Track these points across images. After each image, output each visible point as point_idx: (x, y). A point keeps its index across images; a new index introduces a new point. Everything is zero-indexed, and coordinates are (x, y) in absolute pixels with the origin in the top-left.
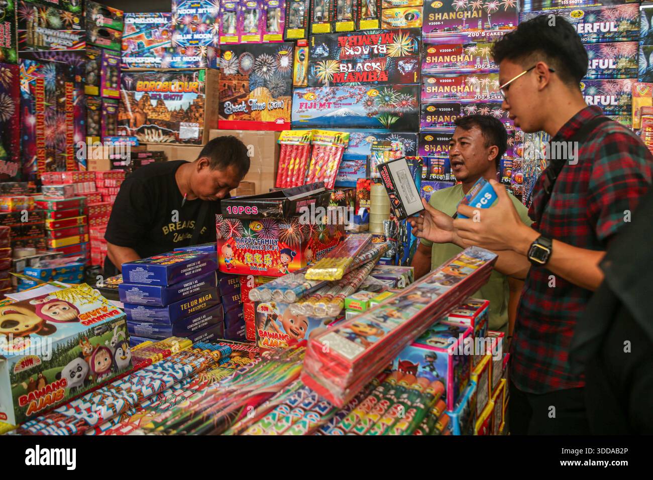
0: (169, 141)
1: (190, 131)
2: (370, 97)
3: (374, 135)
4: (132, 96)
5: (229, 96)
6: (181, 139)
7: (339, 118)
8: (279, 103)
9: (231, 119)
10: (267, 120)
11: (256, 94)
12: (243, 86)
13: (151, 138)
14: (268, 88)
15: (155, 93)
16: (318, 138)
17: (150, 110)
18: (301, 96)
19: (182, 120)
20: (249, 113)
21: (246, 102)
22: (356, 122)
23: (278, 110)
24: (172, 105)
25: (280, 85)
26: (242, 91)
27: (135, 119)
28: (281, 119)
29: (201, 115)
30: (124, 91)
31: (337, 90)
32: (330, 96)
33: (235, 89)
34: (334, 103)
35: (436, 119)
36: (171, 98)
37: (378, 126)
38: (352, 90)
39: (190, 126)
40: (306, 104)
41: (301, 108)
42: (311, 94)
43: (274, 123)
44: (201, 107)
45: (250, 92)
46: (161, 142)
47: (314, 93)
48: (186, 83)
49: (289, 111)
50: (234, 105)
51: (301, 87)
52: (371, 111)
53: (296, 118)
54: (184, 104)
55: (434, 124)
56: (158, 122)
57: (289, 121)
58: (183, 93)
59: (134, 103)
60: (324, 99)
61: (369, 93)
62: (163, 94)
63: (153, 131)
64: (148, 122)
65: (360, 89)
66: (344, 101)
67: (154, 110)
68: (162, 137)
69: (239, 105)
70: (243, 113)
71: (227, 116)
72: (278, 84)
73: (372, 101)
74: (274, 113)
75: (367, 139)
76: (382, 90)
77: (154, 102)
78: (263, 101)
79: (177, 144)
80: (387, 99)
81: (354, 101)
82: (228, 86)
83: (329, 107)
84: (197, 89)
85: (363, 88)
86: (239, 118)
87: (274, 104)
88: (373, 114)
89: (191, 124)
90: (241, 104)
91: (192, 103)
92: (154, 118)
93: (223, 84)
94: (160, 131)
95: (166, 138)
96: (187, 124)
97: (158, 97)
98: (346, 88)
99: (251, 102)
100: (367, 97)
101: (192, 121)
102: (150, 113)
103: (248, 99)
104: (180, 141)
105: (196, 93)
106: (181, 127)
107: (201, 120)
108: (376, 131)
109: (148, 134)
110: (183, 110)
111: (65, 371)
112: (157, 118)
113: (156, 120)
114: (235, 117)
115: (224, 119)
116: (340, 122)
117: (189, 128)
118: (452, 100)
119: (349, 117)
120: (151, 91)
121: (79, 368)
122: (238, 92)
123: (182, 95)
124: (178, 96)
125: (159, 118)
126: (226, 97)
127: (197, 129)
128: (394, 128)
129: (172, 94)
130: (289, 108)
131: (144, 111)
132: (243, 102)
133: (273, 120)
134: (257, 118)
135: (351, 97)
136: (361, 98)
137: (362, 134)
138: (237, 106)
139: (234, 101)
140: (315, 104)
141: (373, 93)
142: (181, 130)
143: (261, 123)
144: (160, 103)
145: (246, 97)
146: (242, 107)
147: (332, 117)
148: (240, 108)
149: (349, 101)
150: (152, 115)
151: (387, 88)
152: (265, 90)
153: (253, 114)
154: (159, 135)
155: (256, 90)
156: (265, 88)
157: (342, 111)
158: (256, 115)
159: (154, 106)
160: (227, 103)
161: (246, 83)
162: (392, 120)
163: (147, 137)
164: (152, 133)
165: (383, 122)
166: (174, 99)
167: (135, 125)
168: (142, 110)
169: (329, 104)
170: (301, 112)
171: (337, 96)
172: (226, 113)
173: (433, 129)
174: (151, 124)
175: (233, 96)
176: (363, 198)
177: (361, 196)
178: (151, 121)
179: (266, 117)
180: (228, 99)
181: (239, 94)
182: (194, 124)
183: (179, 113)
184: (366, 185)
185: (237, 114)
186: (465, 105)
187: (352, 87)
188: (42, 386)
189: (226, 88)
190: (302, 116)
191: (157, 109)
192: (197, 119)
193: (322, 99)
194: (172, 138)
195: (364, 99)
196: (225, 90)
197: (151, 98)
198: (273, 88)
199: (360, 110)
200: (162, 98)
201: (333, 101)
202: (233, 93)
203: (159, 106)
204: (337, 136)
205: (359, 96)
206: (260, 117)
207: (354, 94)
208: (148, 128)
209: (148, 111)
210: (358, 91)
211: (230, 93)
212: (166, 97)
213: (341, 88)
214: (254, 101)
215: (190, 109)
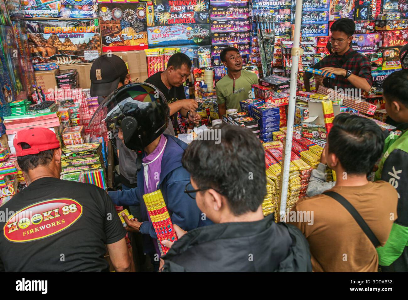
0: (76, 63)
1: (92, 55)
2: (189, 31)
3: (192, 48)
4: (41, 37)
5: (108, 33)
6: (86, 61)
7: (174, 41)
8: (140, 35)
9: (111, 45)
10: (134, 45)
11: (126, 31)
12: (117, 27)
13: (62, 62)
14: (133, 28)
15: (62, 34)
16: (166, 52)
17: (59, 45)
18: (152, 31)
19: (85, 49)
20: (123, 41)
21: (120, 36)
22: (182, 43)
23: (140, 39)
24: (77, 41)
25: (140, 26)
26: (117, 30)
27: (47, 51)
28: (142, 43)
29: (99, 46)
30: (32, 34)
31: (171, 27)
32: (168, 30)
33: (112, 29)
34: (171, 34)
35: (218, 39)
36: (75, 36)
37: (193, 43)
38: (179, 27)
39: (91, 52)
40: (156, 35)
41: (153, 37)
42: (157, 30)
43: (138, 46)
44: (98, 41)
45: (122, 30)
46: (70, 64)
47: (159, 29)
48: (85, 27)
49: (147, 39)
50: (112, 38)
51: (151, 27)
52: (190, 37)
53: (151, 42)
54: (86, 40)
55: (218, 41)
56: (66, 52)
57: (147, 45)
58: (83, 33)
59: (44, 41)
60: (165, 32)
61: (187, 29)
62: (69, 34)
63: (64, 57)
64: (59, 53)
65: (183, 27)
66: (176, 33)
67: (63, 45)
68: (71, 61)
69: (115, 38)
70: (118, 42)
71: (108, 44)
72: (139, 26)
73: (190, 33)
74: (138, 41)
75: (189, 50)
76: (193, 27)
77: (63, 40)
78: (130, 35)
79: (83, 63)
80: (196, 31)
81: (181, 32)
82: (107, 27)
83: (168, 36)
84: (94, 30)
85: (184, 26)
86: (116, 45)
87: (137, 36)
88: (190, 38)
89: (92, 51)
90: (117, 37)
91: (91, 39)
92: (63, 49)
93: (103, 26)
94: (70, 57)
95: (75, 61)
96: (89, 51)
97: (65, 36)
98: (177, 27)
99: (123, 36)
100: (187, 31)
101: (93, 49)
102: (60, 47)
103: (121, 34)
104: (86, 62)
105: (94, 33)
106: (85, 54)
107: (99, 48)
108: (192, 46)
109: (60, 60)
110: (85, 43)
111: (313, 132)
112: (65, 49)
113: (65, 51)
114: (113, 44)
115: (106, 46)
116: (175, 43)
117: (91, 54)
118: (224, 31)
119: (179, 40)
120: (58, 32)
121: (317, 134)
122: (114, 31)
123: (83, 35)
124: (80, 35)
125: (67, 49)
126: (106, 34)
127: (97, 53)
128: (201, 44)
129: (75, 34)
130: (147, 38)
131: (54, 45)
132: (118, 36)
133: (137, 44)
134: (128, 44)
135: (179, 31)
136: (184, 31)
137: (186, 48)
138: (114, 38)
139: (112, 36)
140: (161, 35)
141: (189, 28)
142: (85, 55)
143: (131, 47)
144: (67, 40)
145: (119, 33)
146: (118, 39)
147: (170, 41)
148: (116, 39)
149: (178, 32)
150: (60, 48)
151: (196, 26)
152: (132, 29)
153: (125, 42)
154: (69, 60)
155: (125, 29)
156: (131, 28)
157: (175, 38)
158: (127, 42)
159: (63, 42)
160: (107, 37)
161: (118, 25)
162: (200, 41)
163: (59, 62)
164: (63, 59)
165: (195, 42)
166: (77, 37)
167: (47, 55)
168: (53, 45)
169: (168, 34)
170: (153, 39)
171: (172, 30)
172: (108, 43)
173: (217, 43)
174: (61, 53)
175: (111, 33)
176: (197, 77)
177: (196, 76)
178: (61, 51)
179: (133, 43)
180: (107, 34)
181: (115, 32)
182: (94, 51)
183: (83, 45)
184: (198, 71)
185: (115, 42)
186: (230, 32)
187: (179, 26)
188: (307, 132)
189: (106, 28)
190: (154, 42)
191: (65, 44)
192: (97, 48)
193: (164, 32)
194: (79, 61)
195: (186, 31)
196: (105, 30)
197: (59, 37)
198: (136, 28)
199: (184, 37)
200: (69, 37)
201: (170, 33)
202: (110, 31)
203: (67, 42)
204: (175, 50)
205: (183, 30)
206: (129, 43)
207: (180, 29)
208: (59, 56)
209: (58, 46)
210: (182, 28)
211: (109, 31)
212: (71, 36)
213: (173, 26)
214: (125, 35)
215: (90, 42)
